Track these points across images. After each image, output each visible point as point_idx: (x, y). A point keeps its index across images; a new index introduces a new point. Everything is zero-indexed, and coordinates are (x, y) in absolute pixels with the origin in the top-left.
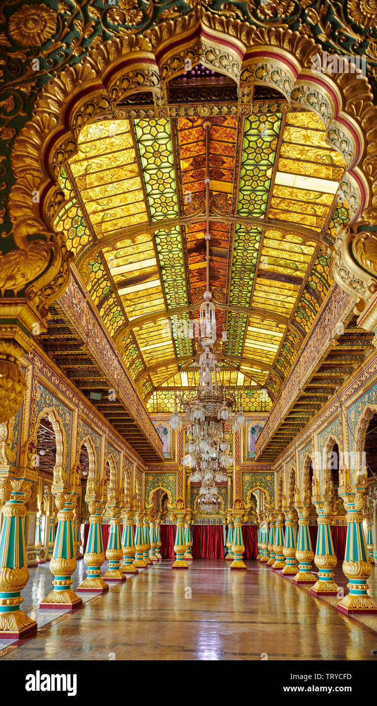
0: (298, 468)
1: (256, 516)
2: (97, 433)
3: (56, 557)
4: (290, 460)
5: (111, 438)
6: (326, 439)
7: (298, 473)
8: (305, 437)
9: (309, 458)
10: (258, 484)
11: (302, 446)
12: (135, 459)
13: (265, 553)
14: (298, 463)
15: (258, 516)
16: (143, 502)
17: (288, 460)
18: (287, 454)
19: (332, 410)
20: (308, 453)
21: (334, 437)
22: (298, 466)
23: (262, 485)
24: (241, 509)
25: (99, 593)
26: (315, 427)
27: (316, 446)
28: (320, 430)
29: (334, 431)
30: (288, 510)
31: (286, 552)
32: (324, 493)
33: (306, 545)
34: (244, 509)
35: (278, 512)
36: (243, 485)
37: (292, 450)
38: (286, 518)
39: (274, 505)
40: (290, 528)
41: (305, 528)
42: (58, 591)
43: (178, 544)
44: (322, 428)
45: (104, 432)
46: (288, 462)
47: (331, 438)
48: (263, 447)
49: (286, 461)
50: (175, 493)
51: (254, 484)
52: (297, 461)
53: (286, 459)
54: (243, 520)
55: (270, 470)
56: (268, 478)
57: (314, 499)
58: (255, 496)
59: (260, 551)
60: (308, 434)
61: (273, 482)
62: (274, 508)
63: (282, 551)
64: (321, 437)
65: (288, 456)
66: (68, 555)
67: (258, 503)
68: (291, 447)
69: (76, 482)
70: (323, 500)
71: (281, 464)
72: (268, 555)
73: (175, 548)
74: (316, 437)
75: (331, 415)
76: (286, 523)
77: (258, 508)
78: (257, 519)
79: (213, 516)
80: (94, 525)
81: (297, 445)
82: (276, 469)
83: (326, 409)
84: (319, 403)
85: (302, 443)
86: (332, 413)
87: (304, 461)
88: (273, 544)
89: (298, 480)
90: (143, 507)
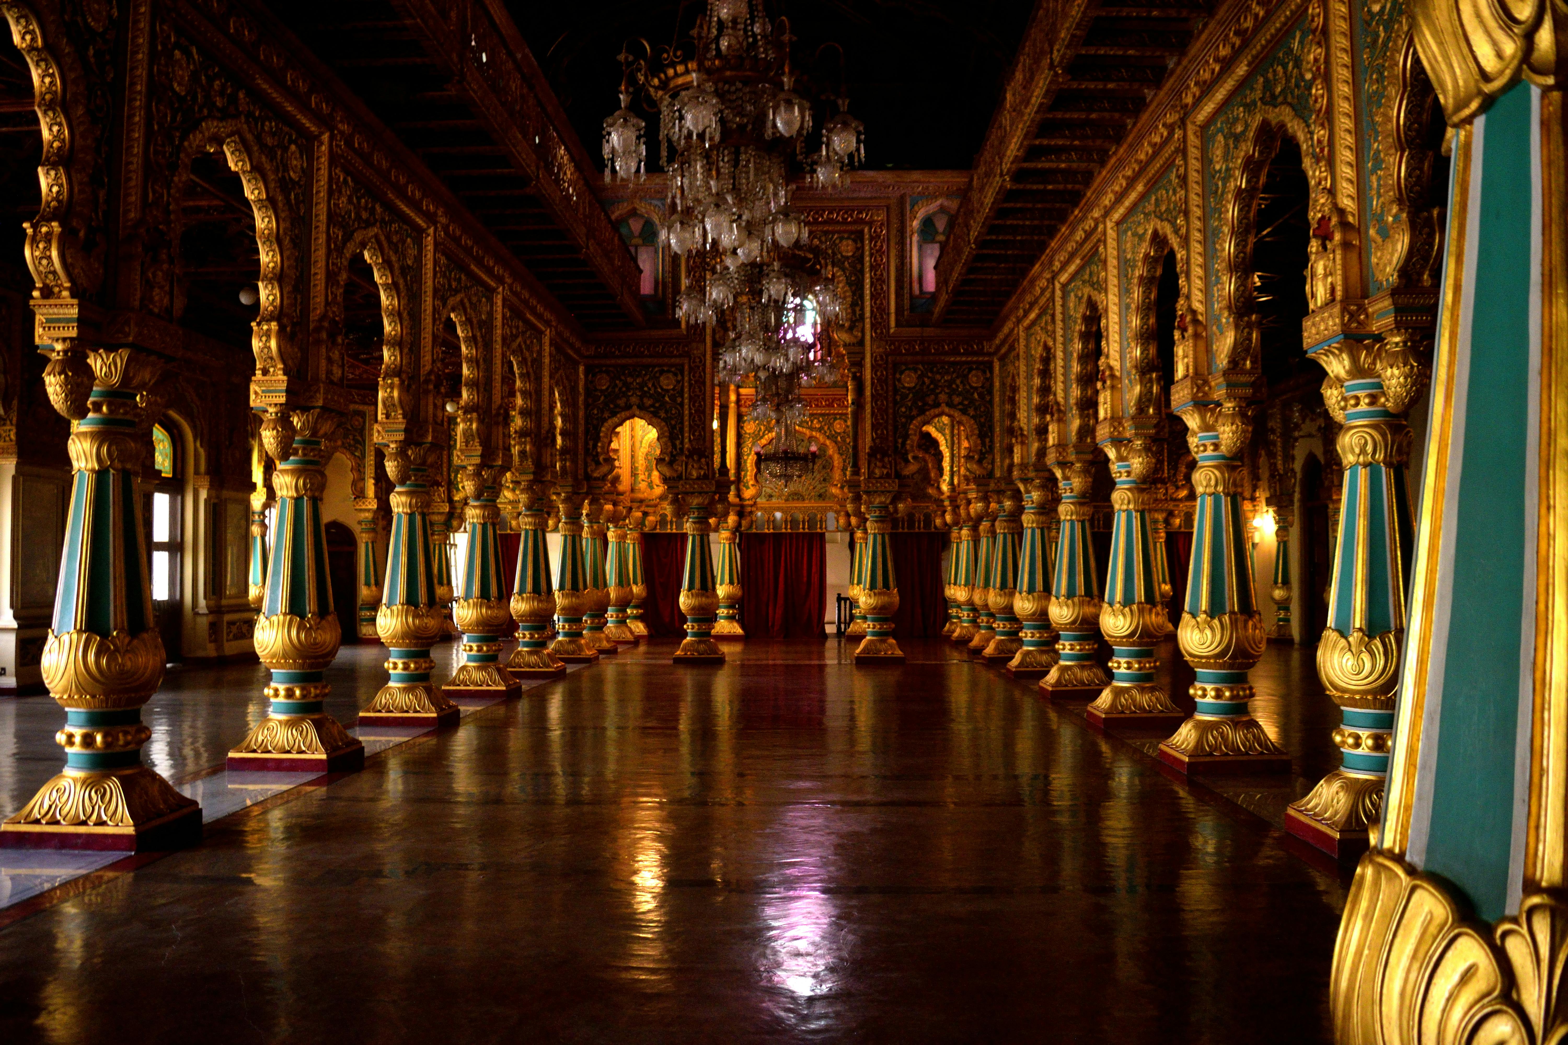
0: (1060, 339)
1: (939, 502)
2: (405, 219)
3: (272, 612)
4: (1039, 316)
5: (457, 240)
6: (1141, 238)
7: (1060, 354)
8: (1079, 235)
9: (1092, 305)
10: (943, 397)
11: (1072, 268)
12: (547, 315)
13: (964, 614)
14: (1059, 324)
15: (947, 503)
16: (581, 457)
17: (1032, 316)
18: (1029, 298)
19: (1157, 139)
20: (1087, 290)
21: (1166, 229)
22: (1059, 332)
23: (957, 400)
24: (888, 476)
25: (426, 730)
26: (1107, 200)
27: (1112, 262)
28: (1121, 211)
29: (1163, 208)
30: (1032, 474)
31: (1023, 605)
32: (1132, 411)
33: (1080, 579)
34: (898, 475)
35: (1003, 486)
36: (895, 402)
37: (1043, 283)
38: (1027, 504)
39: (993, 462)
40: (1038, 532)
41: (1078, 527)
42: (283, 717)
43: (690, 588)
44: (1127, 203)
45: (431, 218)
46: (1034, 323)
47: (1155, 233)
48: (955, 275)
49: (1027, 322)
50: (682, 431)
51: (930, 400)
52: (1059, 317)
53: (1026, 313)
54: (896, 511)
55: (980, 353)
56: (975, 380)
57: (1103, 432)
58: (935, 443)
59: (953, 611)
60: (1089, 224)
61: (990, 392)
62: (991, 474)
63: (1012, 608)
64: (1125, 232)
65: (1032, 305)
66: (311, 606)
67: (946, 465)
68: (1039, 276)
69: (329, 372)
70: (1129, 431)
71: (1012, 330)
72: (974, 622)
73: (682, 599)
74: (1111, 234)
75: (1156, 154)
76: (1024, 518)
77: (946, 477)
78: (944, 512)
79: (807, 504)
80: (405, 520)
81: (1057, 265)
82: (999, 348)
83: (1140, 138)
84: (1117, 115)
85: (1072, 256)
86: (1157, 150)
87: (1079, 315)
88: (987, 585)
89: (1060, 378)
90: (581, 472)
